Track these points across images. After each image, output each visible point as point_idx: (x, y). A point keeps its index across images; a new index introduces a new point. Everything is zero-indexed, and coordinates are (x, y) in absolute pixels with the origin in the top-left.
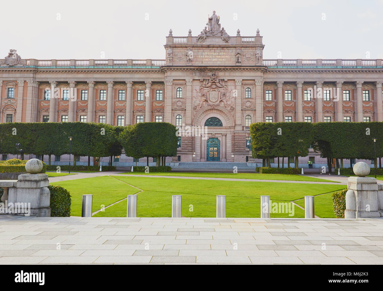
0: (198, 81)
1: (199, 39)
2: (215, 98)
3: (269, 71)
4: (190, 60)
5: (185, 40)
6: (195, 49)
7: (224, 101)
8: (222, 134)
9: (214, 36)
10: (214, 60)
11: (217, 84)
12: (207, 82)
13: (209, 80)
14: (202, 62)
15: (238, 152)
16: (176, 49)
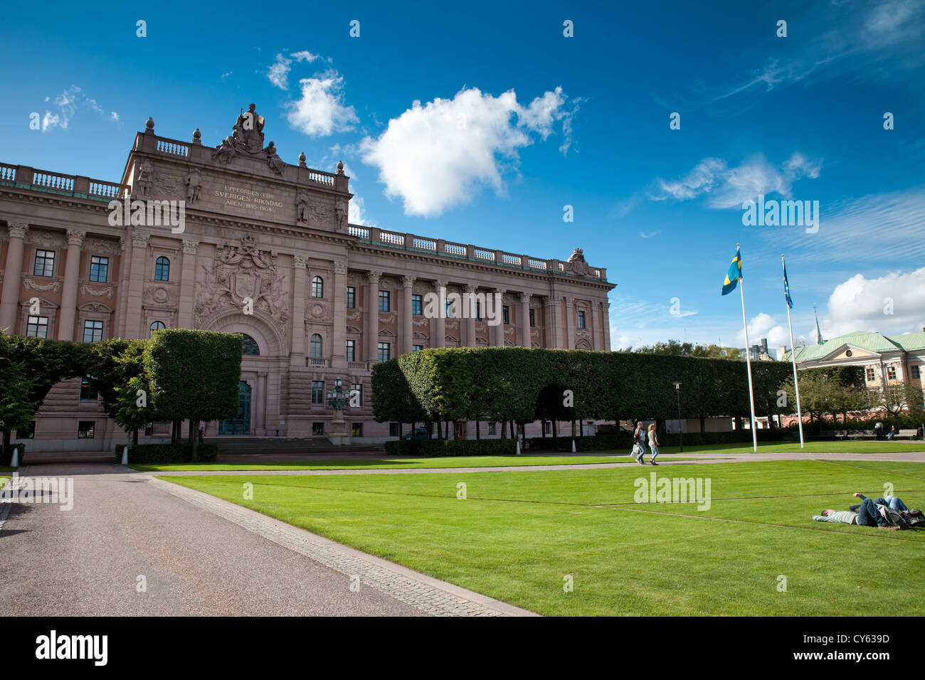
0: (211, 248)
1: (219, 154)
2: (248, 290)
3: (358, 248)
4: (195, 197)
5: (185, 151)
6: (207, 175)
7: (269, 298)
8: (257, 372)
9: (252, 157)
10: (248, 206)
11: (255, 259)
12: (232, 253)
13: (237, 248)
14: (222, 207)
15: (296, 414)
16: (161, 165)
